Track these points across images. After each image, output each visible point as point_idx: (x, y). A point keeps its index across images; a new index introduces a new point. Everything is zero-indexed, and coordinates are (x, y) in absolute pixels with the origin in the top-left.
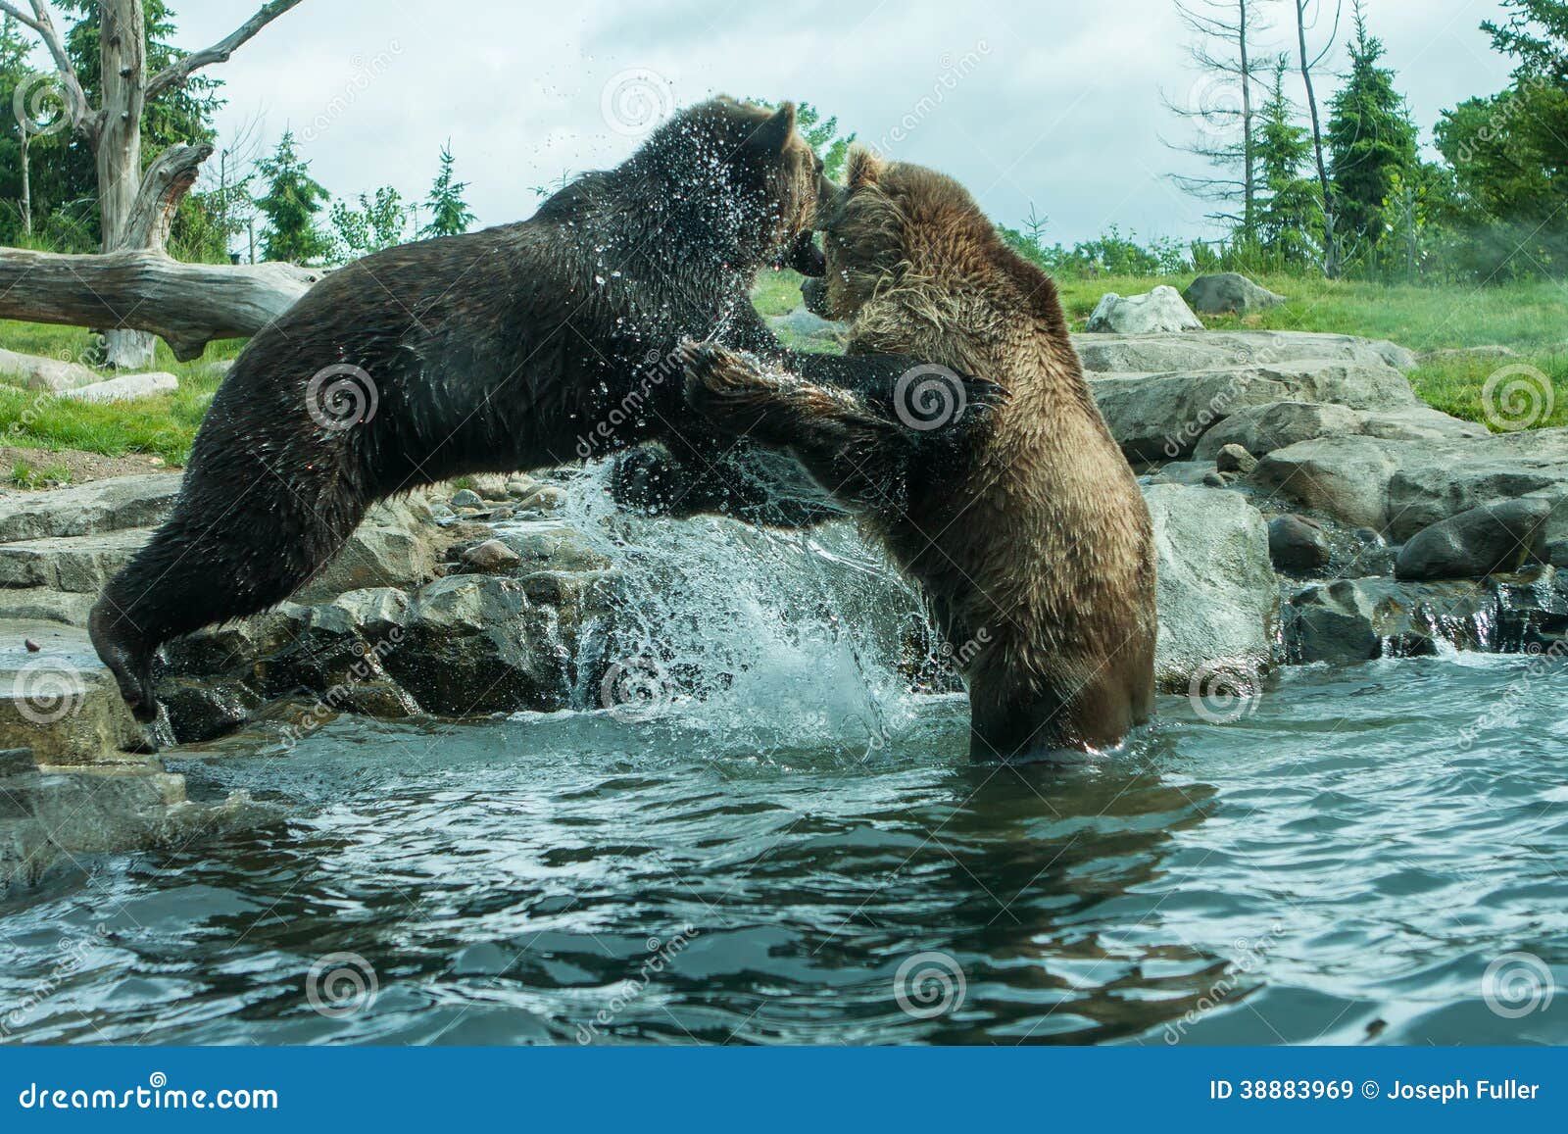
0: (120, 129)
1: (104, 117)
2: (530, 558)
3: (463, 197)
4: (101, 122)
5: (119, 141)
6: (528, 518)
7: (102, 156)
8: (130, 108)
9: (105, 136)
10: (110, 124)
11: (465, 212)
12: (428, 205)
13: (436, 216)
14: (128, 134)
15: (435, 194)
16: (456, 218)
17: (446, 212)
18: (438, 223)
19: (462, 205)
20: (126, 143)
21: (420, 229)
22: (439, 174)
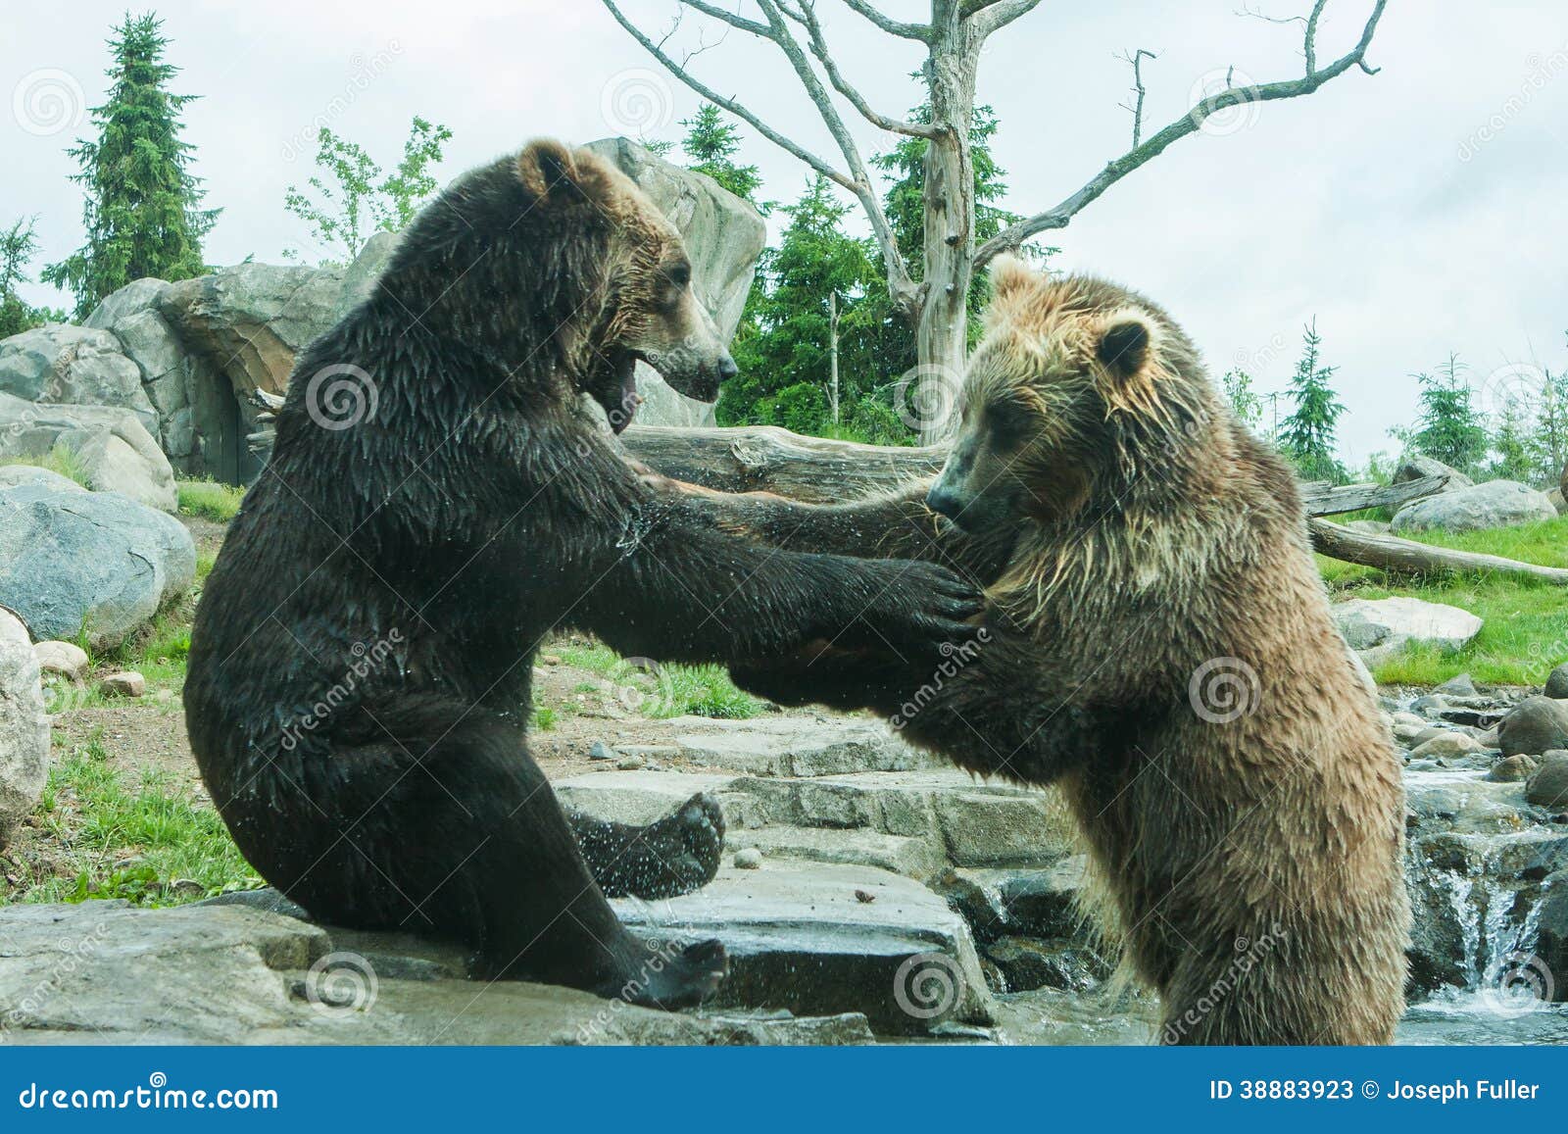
0: (944, 304)
1: (926, 291)
2: (1429, 815)
3: (1330, 384)
4: (923, 296)
5: (942, 317)
6: (1424, 768)
7: (924, 333)
8: (955, 279)
9: (927, 312)
10: (933, 298)
11: (1332, 401)
12: (1290, 393)
13: (1299, 406)
14: (952, 308)
15: (1299, 380)
16: (1322, 409)
17: (1310, 402)
18: (1302, 415)
19: (1329, 394)
20: (949, 321)
21: (1279, 422)
22: (1306, 358)
